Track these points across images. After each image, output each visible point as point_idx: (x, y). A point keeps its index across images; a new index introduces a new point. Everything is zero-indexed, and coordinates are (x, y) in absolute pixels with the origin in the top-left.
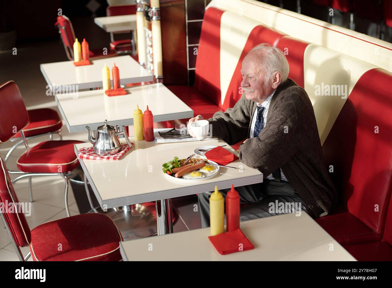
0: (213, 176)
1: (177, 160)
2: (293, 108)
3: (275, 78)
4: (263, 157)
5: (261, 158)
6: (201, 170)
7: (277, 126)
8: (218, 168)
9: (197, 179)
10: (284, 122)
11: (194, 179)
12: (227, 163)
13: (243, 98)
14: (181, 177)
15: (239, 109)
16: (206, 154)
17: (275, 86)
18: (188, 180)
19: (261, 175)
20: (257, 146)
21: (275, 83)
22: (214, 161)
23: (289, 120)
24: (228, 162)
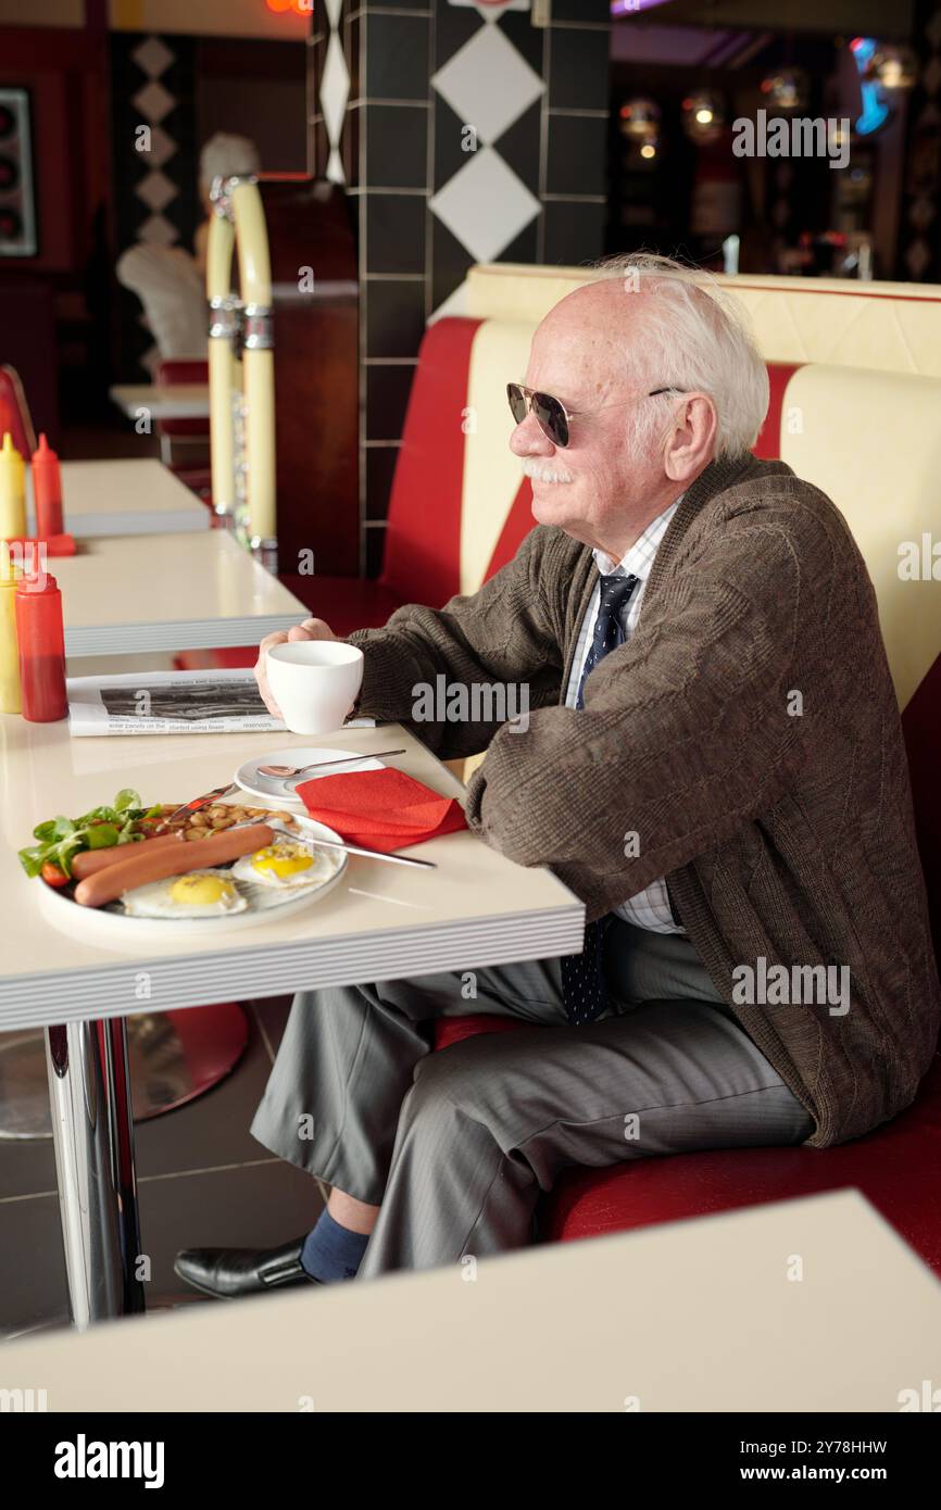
0: (295, 907)
1: (132, 806)
2: (785, 563)
3: (683, 427)
4: (603, 813)
5: (595, 819)
6: (243, 871)
7: (697, 643)
8: (334, 861)
9: (195, 918)
10: (737, 627)
11: (178, 919)
12: (402, 841)
13: (529, 550)
14: (110, 904)
15: (507, 600)
16: (301, 790)
17: (681, 467)
18: (143, 921)
19: (574, 909)
20: (581, 753)
21: (682, 450)
22: (333, 823)
23: (758, 622)
24: (409, 837)
